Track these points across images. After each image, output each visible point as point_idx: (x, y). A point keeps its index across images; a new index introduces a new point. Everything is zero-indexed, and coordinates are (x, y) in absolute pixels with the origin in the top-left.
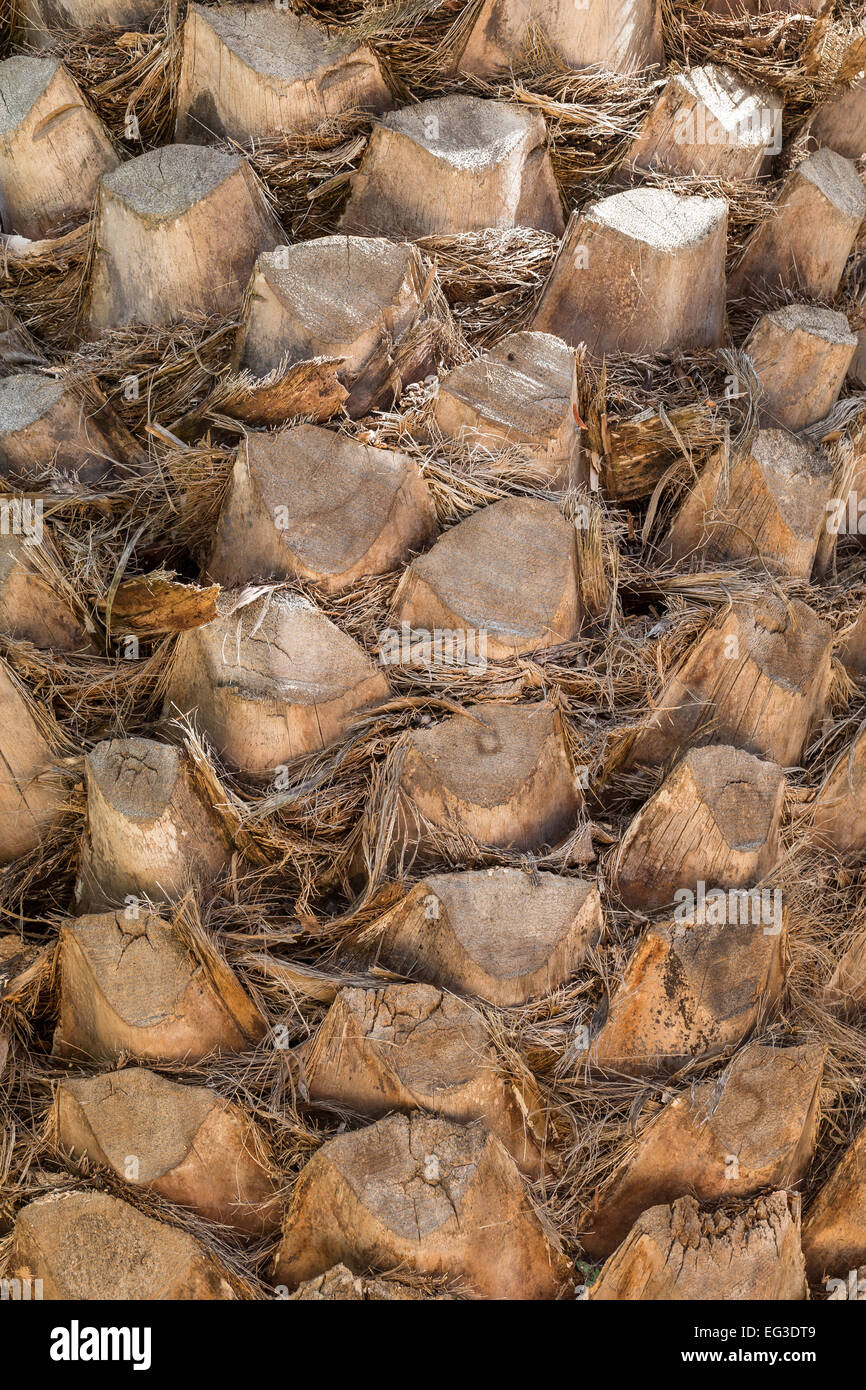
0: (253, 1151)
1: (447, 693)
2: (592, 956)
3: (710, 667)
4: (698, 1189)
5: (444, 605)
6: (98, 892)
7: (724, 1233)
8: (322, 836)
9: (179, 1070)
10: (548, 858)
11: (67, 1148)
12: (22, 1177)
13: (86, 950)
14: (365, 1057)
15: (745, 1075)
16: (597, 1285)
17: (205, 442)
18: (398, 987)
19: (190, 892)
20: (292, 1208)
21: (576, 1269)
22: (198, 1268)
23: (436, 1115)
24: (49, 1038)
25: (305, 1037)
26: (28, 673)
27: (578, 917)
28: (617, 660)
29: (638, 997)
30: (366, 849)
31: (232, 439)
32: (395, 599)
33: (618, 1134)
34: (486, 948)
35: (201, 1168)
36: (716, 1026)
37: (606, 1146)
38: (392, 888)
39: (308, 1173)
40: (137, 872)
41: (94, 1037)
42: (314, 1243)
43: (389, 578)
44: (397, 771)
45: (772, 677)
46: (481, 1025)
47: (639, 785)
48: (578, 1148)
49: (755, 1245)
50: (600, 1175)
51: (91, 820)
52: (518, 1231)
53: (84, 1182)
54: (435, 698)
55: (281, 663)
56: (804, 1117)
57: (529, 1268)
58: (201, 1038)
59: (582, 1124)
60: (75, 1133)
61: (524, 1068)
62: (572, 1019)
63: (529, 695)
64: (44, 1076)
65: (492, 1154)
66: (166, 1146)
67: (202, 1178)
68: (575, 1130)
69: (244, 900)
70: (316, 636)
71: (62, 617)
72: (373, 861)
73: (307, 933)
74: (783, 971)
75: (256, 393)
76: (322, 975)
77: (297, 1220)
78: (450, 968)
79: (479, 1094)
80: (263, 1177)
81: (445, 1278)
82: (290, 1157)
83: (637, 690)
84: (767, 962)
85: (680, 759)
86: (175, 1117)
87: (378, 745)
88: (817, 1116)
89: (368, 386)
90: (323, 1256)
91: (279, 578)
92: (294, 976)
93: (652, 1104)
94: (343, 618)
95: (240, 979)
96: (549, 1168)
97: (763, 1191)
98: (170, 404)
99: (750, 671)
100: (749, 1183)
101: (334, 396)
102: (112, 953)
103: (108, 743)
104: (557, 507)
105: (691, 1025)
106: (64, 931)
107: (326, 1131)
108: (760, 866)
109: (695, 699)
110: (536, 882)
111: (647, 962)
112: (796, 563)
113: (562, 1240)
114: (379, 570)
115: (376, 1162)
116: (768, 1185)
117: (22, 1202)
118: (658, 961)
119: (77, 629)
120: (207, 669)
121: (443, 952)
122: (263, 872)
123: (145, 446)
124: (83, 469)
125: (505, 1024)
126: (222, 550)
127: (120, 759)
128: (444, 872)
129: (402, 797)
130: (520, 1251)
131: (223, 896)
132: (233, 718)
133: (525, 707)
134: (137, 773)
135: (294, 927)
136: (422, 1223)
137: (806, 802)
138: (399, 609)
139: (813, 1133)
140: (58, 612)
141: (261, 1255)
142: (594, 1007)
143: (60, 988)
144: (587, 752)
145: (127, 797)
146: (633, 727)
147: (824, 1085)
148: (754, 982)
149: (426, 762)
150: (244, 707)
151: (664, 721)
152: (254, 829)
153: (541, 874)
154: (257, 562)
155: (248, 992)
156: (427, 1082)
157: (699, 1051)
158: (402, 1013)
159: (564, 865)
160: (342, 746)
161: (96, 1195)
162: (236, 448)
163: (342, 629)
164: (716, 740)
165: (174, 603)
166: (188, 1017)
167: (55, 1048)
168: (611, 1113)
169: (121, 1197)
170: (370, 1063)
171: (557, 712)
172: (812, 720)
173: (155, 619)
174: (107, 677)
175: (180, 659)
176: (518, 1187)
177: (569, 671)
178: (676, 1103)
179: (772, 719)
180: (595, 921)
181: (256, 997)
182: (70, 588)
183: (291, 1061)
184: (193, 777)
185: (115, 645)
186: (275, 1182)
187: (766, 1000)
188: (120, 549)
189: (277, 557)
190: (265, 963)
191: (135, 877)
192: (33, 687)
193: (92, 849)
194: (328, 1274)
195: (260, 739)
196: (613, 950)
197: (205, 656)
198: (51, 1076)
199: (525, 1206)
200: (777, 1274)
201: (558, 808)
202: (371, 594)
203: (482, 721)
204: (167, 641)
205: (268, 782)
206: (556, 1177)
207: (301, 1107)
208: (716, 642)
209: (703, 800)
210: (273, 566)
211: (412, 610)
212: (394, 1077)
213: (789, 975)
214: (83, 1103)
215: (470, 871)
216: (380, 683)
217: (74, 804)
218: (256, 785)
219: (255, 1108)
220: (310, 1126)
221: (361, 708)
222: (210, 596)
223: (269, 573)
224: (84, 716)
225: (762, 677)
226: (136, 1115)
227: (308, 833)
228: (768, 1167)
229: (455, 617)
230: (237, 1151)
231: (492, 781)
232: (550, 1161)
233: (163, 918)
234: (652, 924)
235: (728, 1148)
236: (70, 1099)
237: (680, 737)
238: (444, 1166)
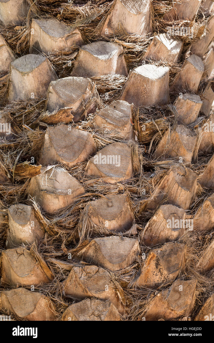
0: (51, 309)
1: (99, 192)
2: (137, 258)
3: (166, 185)
4: (164, 317)
5: (99, 170)
6: (11, 243)
8: (68, 228)
10: (125, 233)
11: (4, 308)
13: (8, 258)
14: (79, 284)
15: (176, 288)
17: (38, 129)
18: (87, 266)
19: (34, 243)
23: (98, 299)
25: (64, 279)
27: (133, 248)
28: (142, 183)
29: (149, 268)
30: (79, 231)
31: (44, 128)
32: (86, 168)
33: (144, 303)
34: (110, 256)
35: (38, 313)
36: (169, 275)
37: (141, 306)
38: (86, 241)
39: (65, 314)
41: (11, 280)
43: (84, 163)
44: (87, 211)
45: (182, 187)
46: (109, 276)
47: (149, 215)
48: (134, 306)
50: (139, 313)
51: (10, 225)
54: (96, 193)
55: (57, 185)
56: (191, 298)
58: (38, 280)
59: (135, 301)
60: (6, 304)
61: (120, 286)
62: (132, 274)
63: (120, 192)
65: (112, 308)
66: (29, 307)
67: (38, 315)
68: (133, 302)
69: (49, 245)
70: (66, 178)
71: (2, 174)
72: (81, 235)
73: (64, 253)
74: (186, 261)
75: (50, 116)
76: (68, 264)
78: (101, 261)
79: (108, 293)
82: (60, 310)
83: (147, 191)
84: (181, 259)
85: (158, 208)
86: (31, 300)
87: (82, 205)
88: (195, 298)
89: (79, 114)
91: (56, 163)
92: (61, 264)
93: (152, 295)
94: (73, 173)
95: (47, 265)
96: (127, 312)
98: (29, 120)
99: (176, 186)
100: (177, 315)
101: (70, 117)
102: (15, 258)
103: (14, 205)
104: (127, 144)
105: (162, 275)
106: (3, 253)
107: (70, 303)
108: (179, 235)
109: (162, 193)
110: (122, 239)
111: (151, 259)
112: (188, 158)
114: (82, 161)
115: (82, 311)
116: (182, 316)
118: (154, 259)
119: (6, 177)
120: (39, 186)
121: (99, 257)
122: (53, 238)
123: (22, 130)
124: (7, 137)
125: (115, 275)
126: (42, 157)
127: (17, 209)
128: (99, 237)
129: (88, 218)
131: (43, 244)
132: (45, 199)
133: (119, 195)
134: (21, 213)
135: (61, 251)
137: (191, 219)
138: (87, 171)
139: (194, 302)
142: (138, 271)
143: (2, 268)
144: (135, 206)
145: (18, 219)
146: (147, 200)
147: (196, 290)
148: (178, 264)
149: (94, 209)
150: (48, 196)
151: (154, 198)
152: (51, 227)
153: (124, 237)
154: (51, 160)
155: (50, 268)
156: (95, 290)
157: (164, 282)
158: (89, 273)
159: (129, 235)
160: (73, 206)
162: (45, 131)
163: (73, 176)
164: (168, 203)
165: (30, 170)
166: (34, 275)
167: (1, 283)
168: (142, 298)
170: (81, 286)
171: (127, 196)
172: (192, 198)
173: (25, 174)
174: (13, 189)
175: (32, 184)
176: (119, 317)
177: (130, 186)
178: (159, 295)
179: (182, 198)
180: (137, 249)
181: (52, 269)
182: (4, 166)
183: (60, 285)
184: (35, 214)
185: (15, 181)
186: (57, 316)
187: (181, 269)
188: (16, 156)
189: (56, 158)
190: (54, 261)
191: (21, 239)
193: (10, 232)
195: (52, 204)
196: (142, 256)
197: (38, 183)
201: (128, 221)
202: (80, 167)
203: (108, 199)
204: (28, 180)
205: (54, 215)
206: (128, 314)
207: (63, 297)
208: (167, 179)
209: (165, 218)
210: (55, 160)
211: (90, 171)
212: (87, 289)
213: (187, 262)
214: (8, 297)
215: (106, 237)
216: (82, 190)
217: (5, 221)
218: (51, 216)
219: (51, 298)
220: (65, 302)
221: (77, 196)
222: (39, 168)
223: (54, 162)
224: (8, 199)
225: (179, 187)
226: (21, 300)
227: (65, 228)
228: (182, 311)
229: (101, 173)
230: (47, 308)
231: (111, 214)
232: (127, 310)
233: (28, 249)
234: (152, 250)
235: (172, 306)
236: (5, 296)
237: (159, 202)
238: (100, 312)
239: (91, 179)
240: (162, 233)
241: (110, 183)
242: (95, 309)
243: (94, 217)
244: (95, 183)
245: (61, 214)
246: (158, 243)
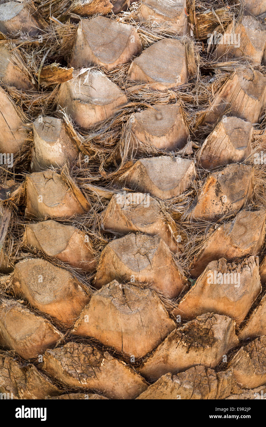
0: (87, 246)
1: (146, 101)
2: (192, 183)
3: (229, 92)
4: (227, 256)
5: (145, 73)
6: (37, 166)
7: (235, 269)
8: (107, 147)
9: (64, 220)
10: (178, 153)
11: (30, 245)
12: (16, 254)
13: (34, 184)
14: (121, 216)
15: (241, 220)
16: (195, 286)
17: (68, 22)
19: (66, 164)
20: (99, 263)
21: (189, 281)
22: (71, 282)
23: (144, 233)
24: (23, 211)
25: (103, 210)
26: (14, 97)
27: (188, 171)
28: (199, 90)
29: (207, 196)
30: (121, 150)
31: (77, 21)
32: (129, 72)
33: (201, 239)
34: (159, 181)
35: (71, 251)
36: (232, 205)
37: (197, 243)
38: (129, 163)
39: (104, 252)
40: (49, 159)
41: (37, 211)
42: (107, 273)
43: (127, 65)
44: (130, 126)
45: (249, 95)
46: (158, 205)
47: (207, 130)
48: (189, 243)
49: (244, 273)
50: (196, 252)
51: (35, 143)
52: (170, 269)
53: (35, 256)
54: (142, 103)
55: (93, 92)
56: (260, 233)
57: (174, 281)
58: (70, 211)
59: (190, 236)
60: (32, 241)
61: (171, 218)
62: (186, 203)
63: (172, 101)
64: (22, 223)
65: (162, 245)
66: (60, 244)
67: (71, 254)
68: (188, 238)
69: (83, 167)
70: (104, 84)
71: (25, 79)
72: (123, 154)
73: (103, 177)
74: (253, 188)
75: (84, 6)
76: (108, 190)
77: (101, 267)
78: (148, 188)
79: (157, 227)
80: (90, 253)
81: (147, 284)
82: (99, 247)
83: (206, 99)
84: (248, 185)
85: (219, 121)
86: (63, 235)
87: (124, 118)
88: (264, 233)
89: (119, 3)
90: (109, 277)
91: (92, 65)
92: (99, 191)
93: (212, 229)
94: (113, 78)
95: (82, 192)
96: (180, 250)
97: (247, 256)
98: (57, 10)
99: (242, 93)
100: (242, 254)
101: (109, 7)
102: (42, 184)
103: (39, 118)
104: (180, 41)
105: (224, 205)
106: (27, 178)
107: (110, 239)
108: (245, 155)
109: (224, 102)
110: (174, 160)
111: (209, 185)
112: (256, 59)
113: (184, 272)
114: (124, 62)
115: (126, 248)
116: (248, 254)
117: (16, 262)
118: (213, 185)
119: (29, 83)
120: (70, 95)
121: (145, 182)
122: (89, 158)
123: (49, 24)
124: (30, 32)
125: (165, 205)
126: (75, 57)
127: (44, 123)
128: (145, 157)
129: (132, 134)
130: (171, 276)
131: (77, 166)
132: (79, 110)
133: (170, 105)
134: (49, 128)
135: (99, 175)
136: (140, 267)
137: (260, 134)
138: (130, 75)
139: (263, 238)
140: (23, 78)
141: (91, 277)
142: (193, 199)
143: (26, 196)
144: (190, 119)
145: (46, 135)
146: (205, 111)
148: (244, 191)
149: (140, 123)
150: (82, 106)
151: (214, 109)
152: (86, 145)
153: (176, 158)
154: (85, 61)
155: (85, 196)
156: (141, 223)
157: (226, 213)
159: (183, 155)
160: (113, 118)
161: (39, 260)
162: (78, 24)
163: (112, 81)
164: (231, 115)
165: (59, 74)
166: (66, 204)
167: (26, 214)
168: (199, 232)
169: (46, 260)
170: (123, 217)
171: (180, 106)
172: (262, 109)
173: (53, 79)
174: (39, 98)
175: (62, 92)
176: (170, 256)
178: (219, 229)
179: (249, 108)
180: (193, 172)
181: (87, 197)
182: (27, 70)
183: (98, 217)
184: (66, 129)
185: (41, 88)
186: (94, 255)
187: (247, 197)
188: (42, 57)
189: (92, 59)
190: (90, 187)
191: (49, 161)
192: (16, 101)
193: (35, 152)
194: (111, 283)
195: (87, 116)
196: (199, 181)
197: (69, 90)
198: (24, 223)
199: (172, 261)
200: (251, 282)
201: (181, 137)
202: (121, 70)
203: (157, 110)
204: (57, 86)
205: (90, 130)
206: (182, 252)
207: (102, 231)
208: (231, 84)
209: (227, 134)
210: (90, 61)
211: (134, 75)
212: (131, 222)
213: (255, 189)
214: (34, 231)
215: (154, 157)
216: (124, 98)
217: (30, 138)
218: (86, 131)
219: (87, 232)
220: (105, 237)
221: (119, 106)
222: (70, 71)
223: (89, 64)
224: (32, 110)
225: (246, 95)
226: (51, 235)
227: (103, 146)
228: (248, 249)
229: (148, 77)
230: (82, 245)
231: (160, 129)
232: (180, 248)
233: (57, 173)
234: (211, 173)
235: (236, 243)
236: (30, 230)
237: (219, 114)
238: (147, 249)
239: (135, 85)
240: (224, 153)
241: (159, 89)
242: (141, 246)
243: (139, 132)
244: (140, 90)
245: (98, 130)
246: (219, 164)
